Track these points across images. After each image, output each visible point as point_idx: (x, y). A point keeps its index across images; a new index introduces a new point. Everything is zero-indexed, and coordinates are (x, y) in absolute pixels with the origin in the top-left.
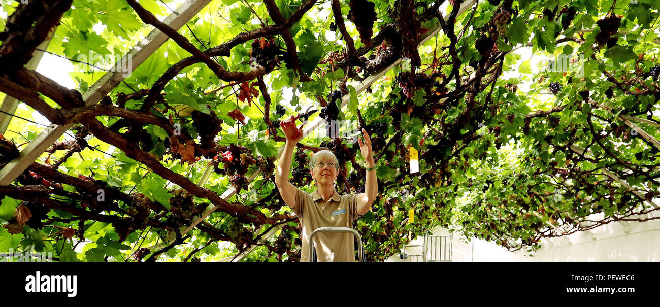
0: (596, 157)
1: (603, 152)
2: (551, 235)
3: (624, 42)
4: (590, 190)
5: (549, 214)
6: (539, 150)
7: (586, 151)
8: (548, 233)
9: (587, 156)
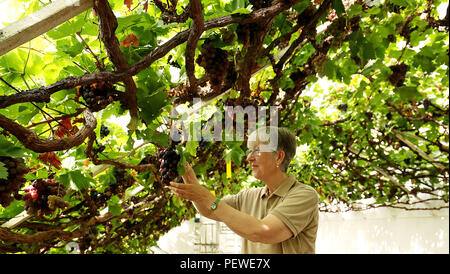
0: (370, 157)
1: (376, 154)
2: (326, 211)
3: (408, 82)
4: (362, 181)
5: (326, 195)
6: (322, 148)
7: (361, 151)
8: (324, 209)
9: (361, 155)
